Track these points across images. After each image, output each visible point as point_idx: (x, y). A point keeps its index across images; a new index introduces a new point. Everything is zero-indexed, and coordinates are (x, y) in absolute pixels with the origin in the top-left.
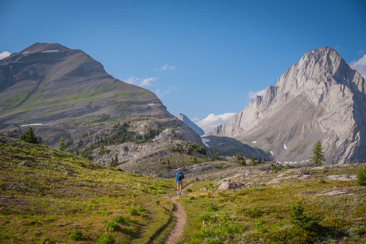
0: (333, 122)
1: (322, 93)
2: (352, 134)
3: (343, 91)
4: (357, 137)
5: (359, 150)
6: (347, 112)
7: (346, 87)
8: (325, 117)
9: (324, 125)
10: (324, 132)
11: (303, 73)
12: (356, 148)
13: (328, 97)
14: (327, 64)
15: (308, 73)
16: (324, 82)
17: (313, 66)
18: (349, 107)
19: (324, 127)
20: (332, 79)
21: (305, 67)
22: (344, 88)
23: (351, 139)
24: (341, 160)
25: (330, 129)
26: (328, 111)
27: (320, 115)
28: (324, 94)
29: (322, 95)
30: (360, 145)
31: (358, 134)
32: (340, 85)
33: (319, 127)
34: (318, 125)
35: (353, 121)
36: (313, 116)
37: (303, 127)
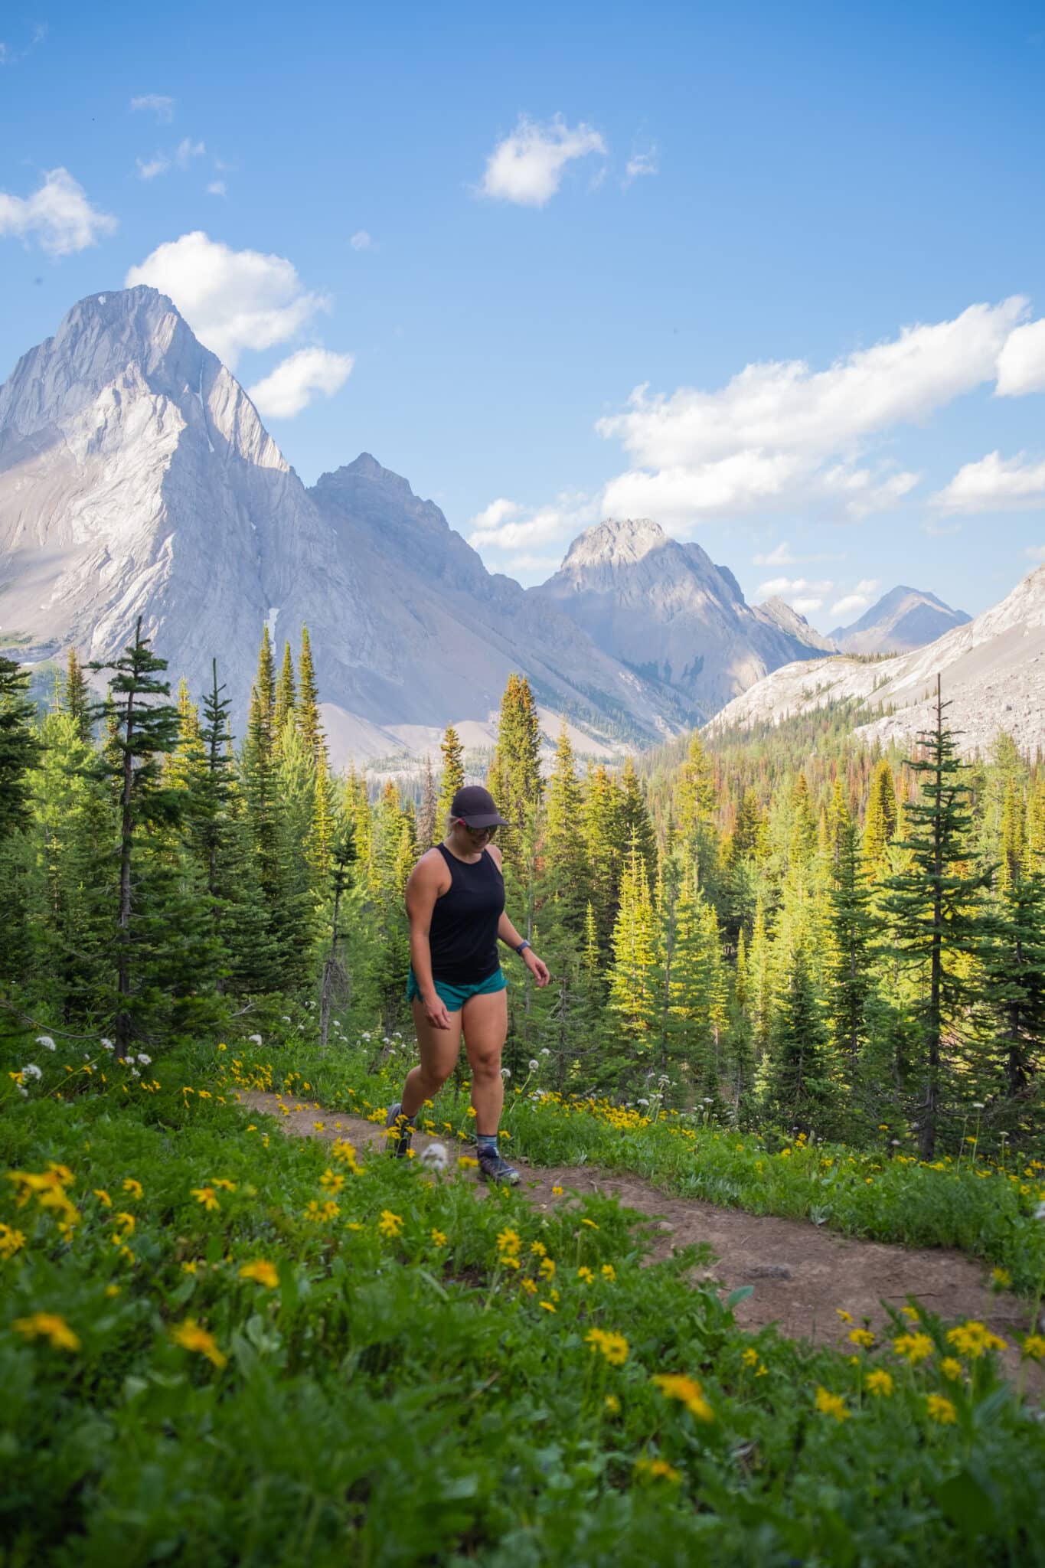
0: (113, 510)
1: (103, 424)
2: (150, 540)
3: (161, 416)
4: (166, 549)
5: (166, 591)
6: (151, 475)
7: (170, 404)
8: (92, 497)
9: (88, 520)
10: (80, 542)
11: (61, 364)
12: (157, 586)
13: (119, 437)
14: (135, 337)
15: (77, 365)
16: (111, 389)
17: (93, 341)
18: (160, 460)
19: (86, 527)
20: (140, 381)
21: (68, 345)
22: (165, 405)
23: (146, 556)
24: (105, 625)
25: (101, 533)
26: (108, 478)
27: (81, 491)
28: (106, 427)
29: (99, 429)
30: (171, 577)
31: (169, 541)
32: (153, 397)
33: (71, 526)
34: (69, 522)
35: (158, 500)
36: (63, 493)
37: (20, 528)
